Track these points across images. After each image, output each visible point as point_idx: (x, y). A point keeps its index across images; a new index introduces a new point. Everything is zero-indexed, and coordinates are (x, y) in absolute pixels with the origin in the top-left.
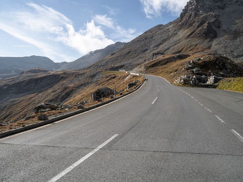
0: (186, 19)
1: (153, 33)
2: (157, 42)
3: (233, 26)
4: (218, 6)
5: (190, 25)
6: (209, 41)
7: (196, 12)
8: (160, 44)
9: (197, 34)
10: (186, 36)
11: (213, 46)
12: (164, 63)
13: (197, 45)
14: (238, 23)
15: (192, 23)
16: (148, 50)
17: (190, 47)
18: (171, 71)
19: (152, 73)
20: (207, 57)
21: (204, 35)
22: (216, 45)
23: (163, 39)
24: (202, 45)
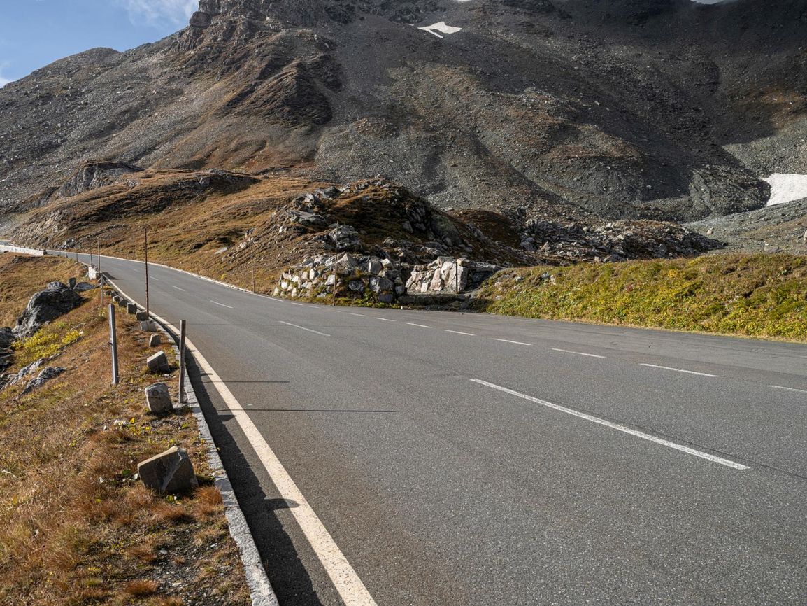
0: (215, 39)
1: (75, 77)
2: (98, 118)
3: (383, 88)
4: (328, 10)
5: (233, 66)
6: (308, 133)
7: (251, 17)
8: (112, 128)
9: (259, 103)
10: (219, 104)
11: (320, 151)
12: (152, 204)
13: (262, 145)
14: (396, 81)
15: (240, 59)
16: (60, 150)
17: (236, 150)
18: (199, 241)
19: (102, 246)
20: (363, 186)
21: (287, 109)
22: (332, 149)
23: (124, 108)
24: (281, 147)
